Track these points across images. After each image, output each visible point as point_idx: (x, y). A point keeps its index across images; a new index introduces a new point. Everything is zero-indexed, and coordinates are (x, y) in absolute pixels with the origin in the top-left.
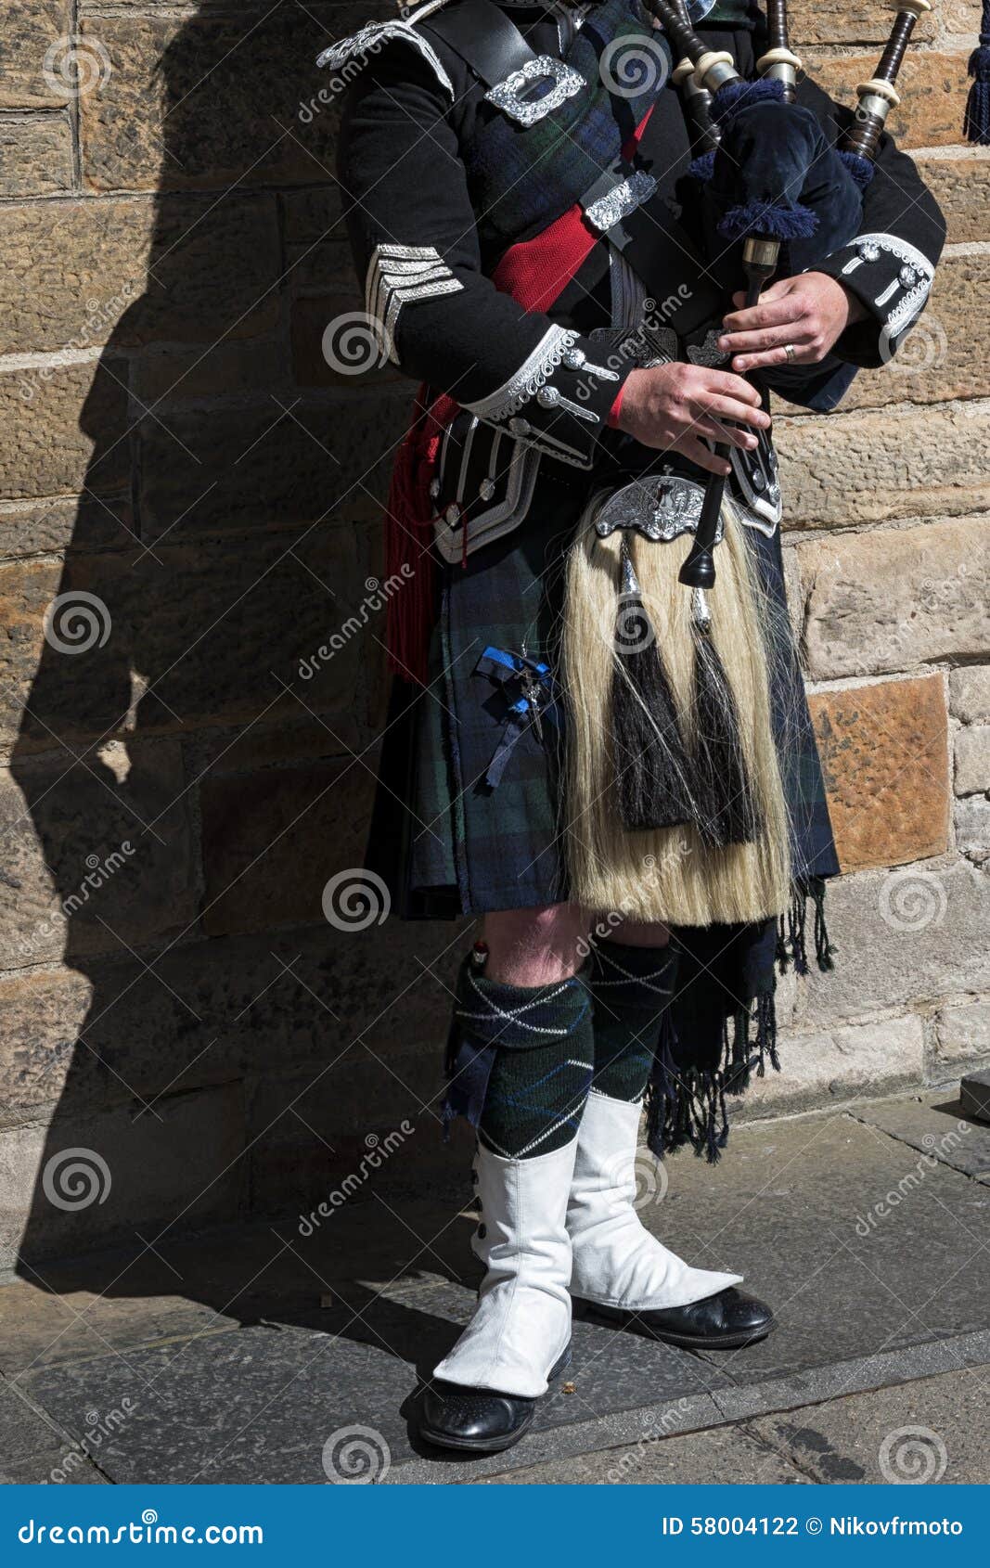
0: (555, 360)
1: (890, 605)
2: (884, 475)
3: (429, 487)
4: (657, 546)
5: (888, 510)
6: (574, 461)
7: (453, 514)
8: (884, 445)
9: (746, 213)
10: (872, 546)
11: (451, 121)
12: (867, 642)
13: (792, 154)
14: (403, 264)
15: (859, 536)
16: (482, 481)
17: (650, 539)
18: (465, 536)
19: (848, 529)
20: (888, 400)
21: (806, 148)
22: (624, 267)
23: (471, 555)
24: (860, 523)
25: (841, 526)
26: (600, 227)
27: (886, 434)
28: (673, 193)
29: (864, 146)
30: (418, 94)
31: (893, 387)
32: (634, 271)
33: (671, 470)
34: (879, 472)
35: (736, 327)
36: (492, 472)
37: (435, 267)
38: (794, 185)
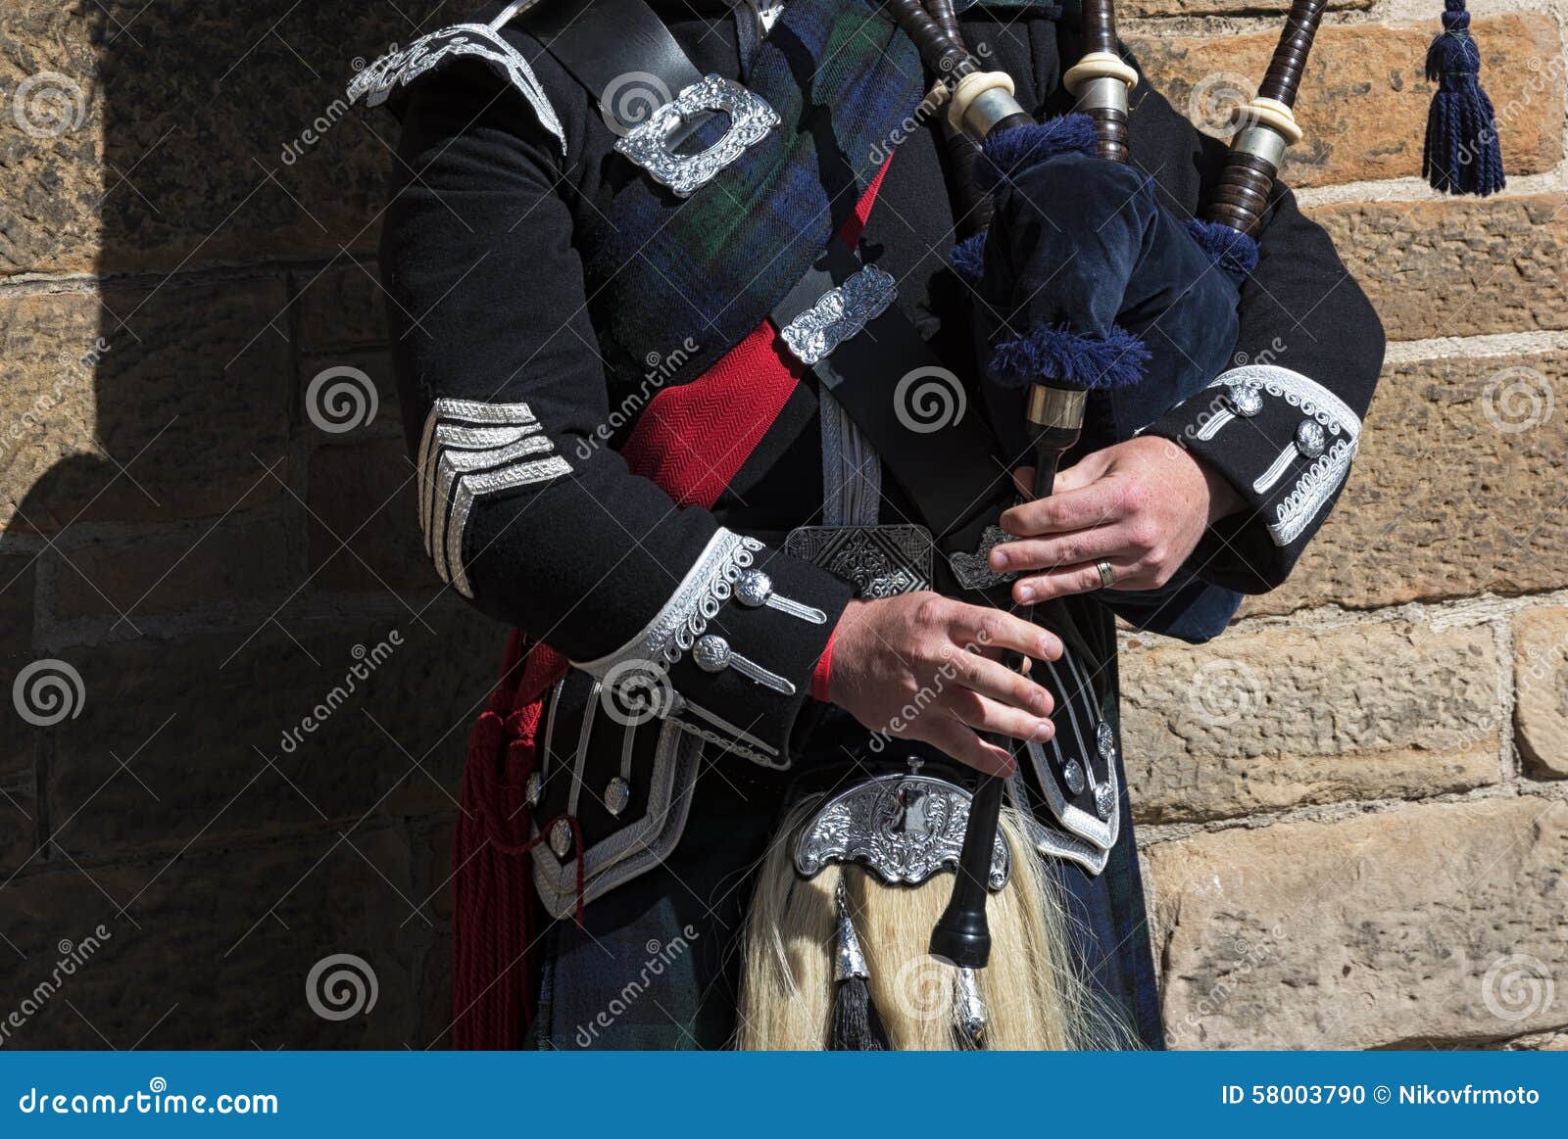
0: (721, 590)
1: (1306, 953)
2: (1294, 729)
3: (525, 787)
4: (897, 894)
5: (1302, 790)
6: (758, 756)
7: (561, 834)
8: (1294, 679)
9: (1030, 349)
10: (1275, 852)
11: (562, 191)
12: (1268, 1018)
13: (1104, 248)
14: (475, 431)
15: (1251, 832)
16: (608, 782)
17: (883, 882)
18: (580, 875)
19: (1234, 821)
20: (1300, 603)
21: (1126, 236)
22: (845, 427)
23: (589, 905)
24: (1254, 812)
25: (1221, 817)
26: (804, 358)
27: (1296, 659)
28: (924, 297)
29: (1242, 211)
30: (505, 146)
31: (1307, 581)
32: (861, 433)
33: (920, 764)
34: (1286, 726)
35: (1021, 533)
36: (626, 767)
37: (525, 437)
38: (1107, 299)
